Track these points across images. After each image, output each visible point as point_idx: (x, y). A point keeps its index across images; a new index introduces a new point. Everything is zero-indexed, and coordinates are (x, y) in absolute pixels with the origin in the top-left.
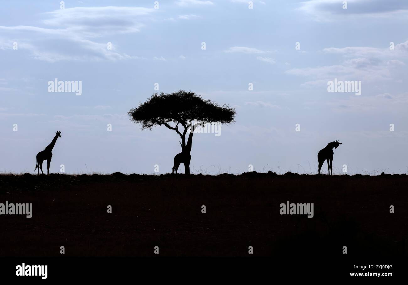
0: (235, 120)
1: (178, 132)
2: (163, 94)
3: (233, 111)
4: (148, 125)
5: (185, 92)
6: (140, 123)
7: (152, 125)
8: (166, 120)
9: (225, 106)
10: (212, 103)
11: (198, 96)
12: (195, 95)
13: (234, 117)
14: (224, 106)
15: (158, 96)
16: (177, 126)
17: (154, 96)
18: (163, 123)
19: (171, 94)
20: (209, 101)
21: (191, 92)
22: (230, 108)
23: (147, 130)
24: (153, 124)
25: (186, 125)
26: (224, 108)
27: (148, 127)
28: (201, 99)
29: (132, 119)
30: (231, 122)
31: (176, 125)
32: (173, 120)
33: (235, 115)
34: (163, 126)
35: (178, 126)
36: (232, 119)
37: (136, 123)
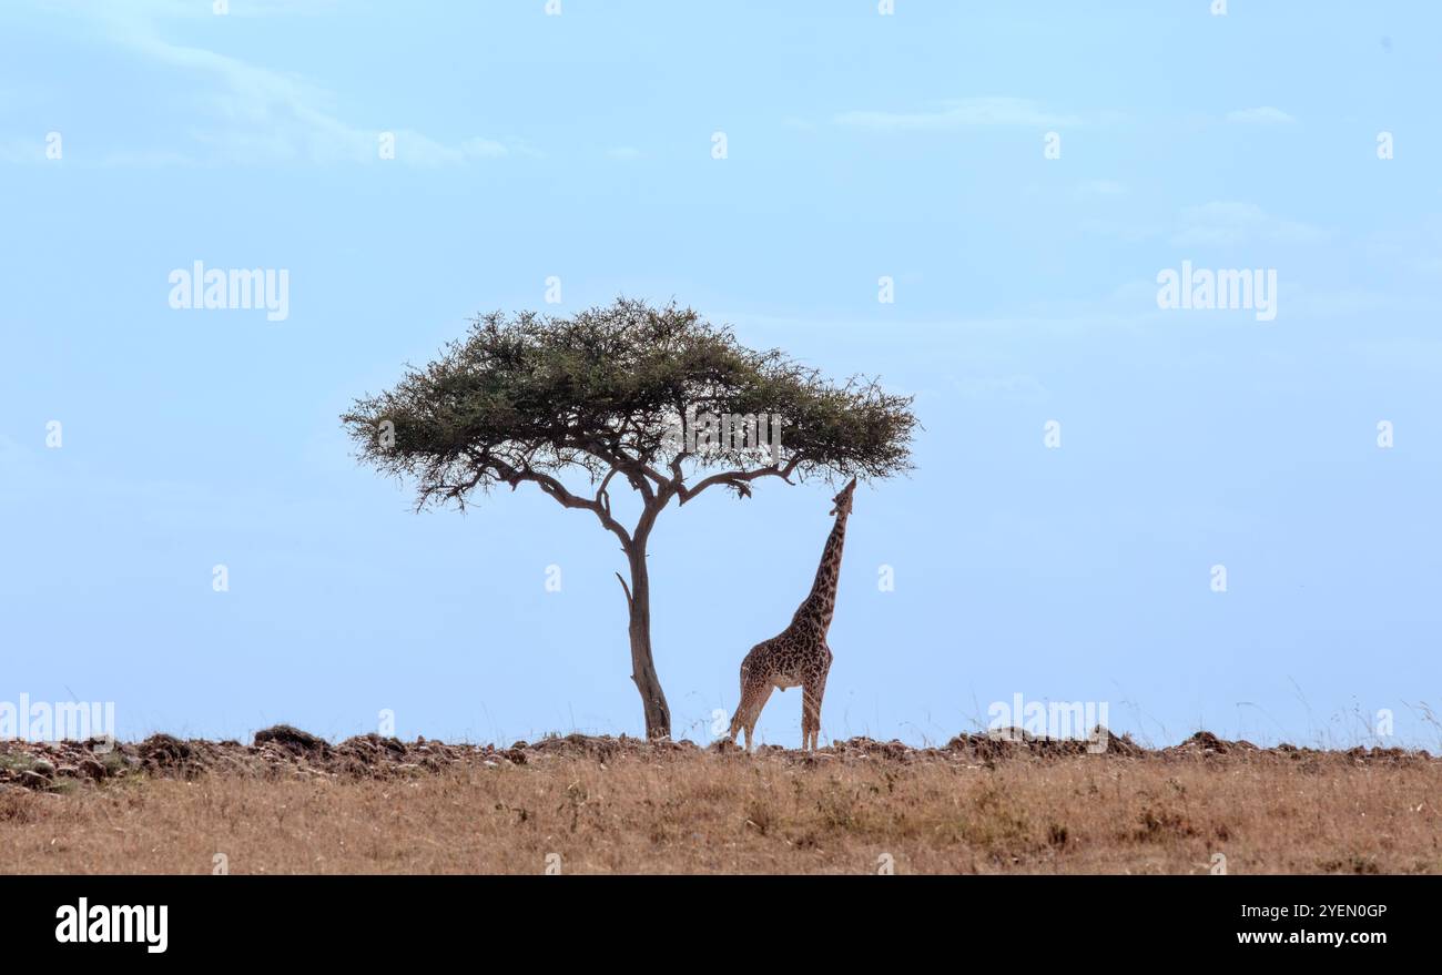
0: (911, 459)
1: (609, 524)
2: (529, 317)
3: (903, 411)
4: (448, 483)
5: (647, 307)
6: (404, 473)
7: (471, 485)
8: (543, 457)
9: (862, 383)
10: (790, 368)
11: (716, 329)
12: (699, 322)
13: (907, 446)
14: (852, 383)
15: (501, 328)
16: (602, 490)
17: (483, 327)
18: (529, 474)
19: (571, 319)
20: (775, 355)
21: (681, 308)
22: (889, 391)
23: (443, 509)
24: (476, 479)
25: (655, 487)
26: (854, 391)
27: (449, 495)
28: (733, 346)
29: (362, 452)
30: (891, 471)
31: (598, 485)
32: (581, 456)
33: (914, 433)
34: (529, 487)
35: (606, 489)
36: (898, 452)
37: (385, 472)
